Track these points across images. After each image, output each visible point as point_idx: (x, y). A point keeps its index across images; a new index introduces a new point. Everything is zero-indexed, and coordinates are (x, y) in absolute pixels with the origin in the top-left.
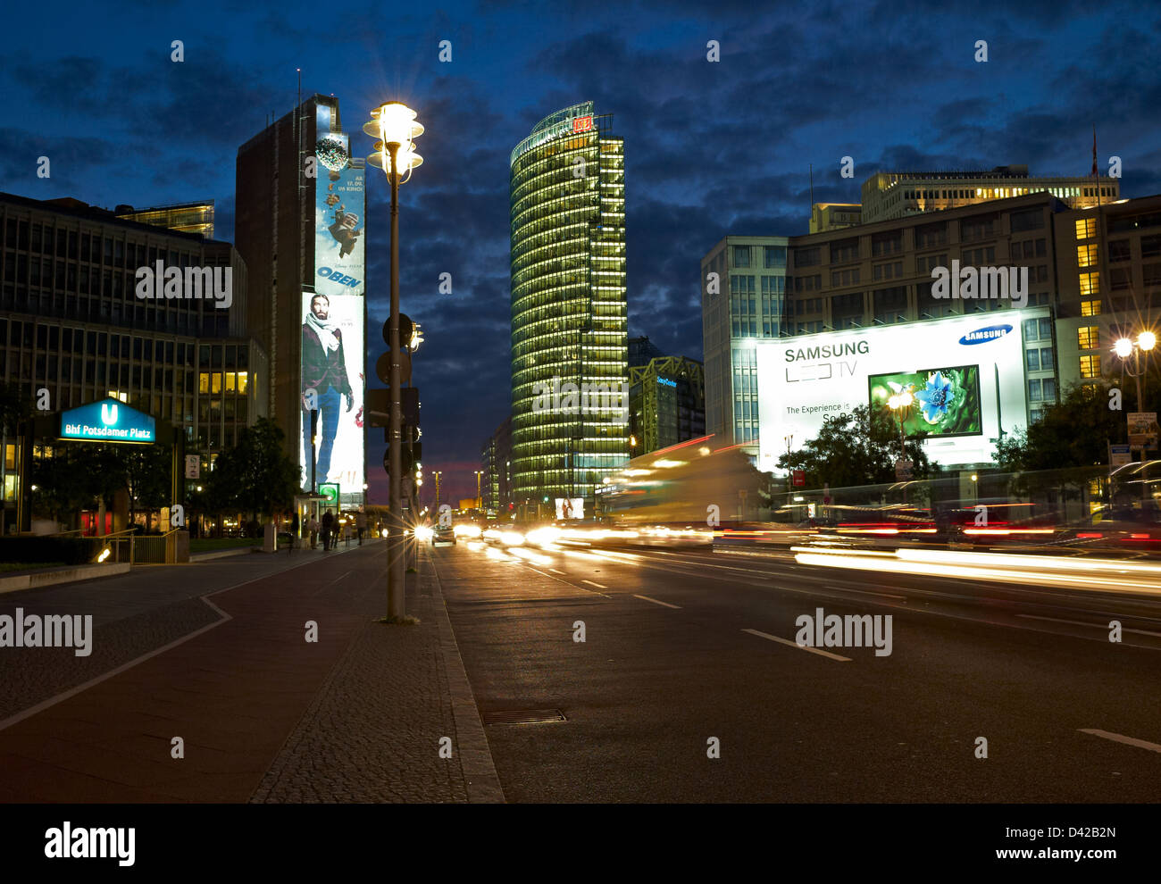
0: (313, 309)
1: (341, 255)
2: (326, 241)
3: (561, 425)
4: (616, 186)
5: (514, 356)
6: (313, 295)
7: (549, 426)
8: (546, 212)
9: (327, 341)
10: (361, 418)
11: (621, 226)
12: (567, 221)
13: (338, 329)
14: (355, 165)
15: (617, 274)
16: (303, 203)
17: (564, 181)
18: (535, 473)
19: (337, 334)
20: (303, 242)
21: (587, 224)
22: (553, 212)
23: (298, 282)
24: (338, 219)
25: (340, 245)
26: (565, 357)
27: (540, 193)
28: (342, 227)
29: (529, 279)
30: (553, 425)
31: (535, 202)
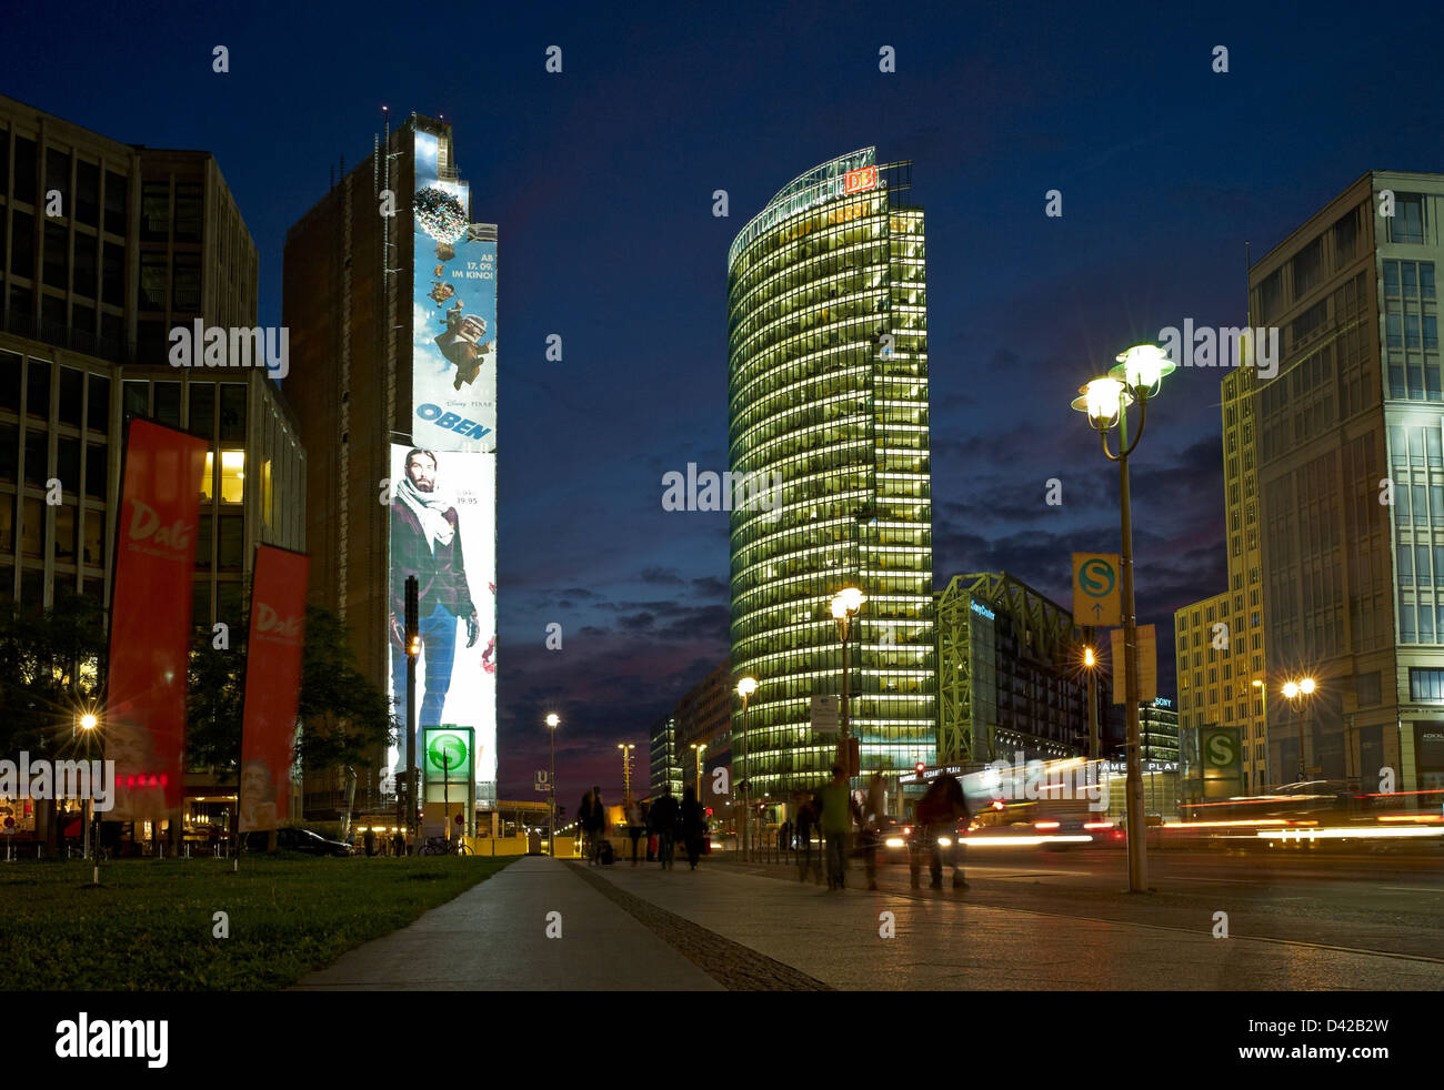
0: (409, 473)
1: (457, 385)
2: (432, 361)
3: (823, 674)
4: (912, 285)
5: (736, 568)
6: (410, 449)
7: (801, 676)
8: (795, 329)
9: (434, 528)
10: (492, 658)
11: (921, 350)
12: (833, 340)
13: (452, 509)
14: (480, 235)
15: (915, 428)
16: (392, 300)
17: (828, 274)
18: (777, 753)
19: (451, 516)
20: (391, 365)
21: (868, 343)
22: (807, 328)
23: (384, 430)
24: (453, 324)
25: (454, 368)
26: (829, 563)
27: (786, 299)
28: (459, 339)
29: (765, 441)
30: (808, 675)
31: (777, 312)
